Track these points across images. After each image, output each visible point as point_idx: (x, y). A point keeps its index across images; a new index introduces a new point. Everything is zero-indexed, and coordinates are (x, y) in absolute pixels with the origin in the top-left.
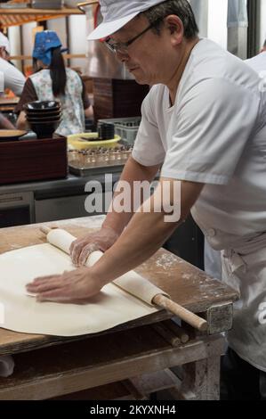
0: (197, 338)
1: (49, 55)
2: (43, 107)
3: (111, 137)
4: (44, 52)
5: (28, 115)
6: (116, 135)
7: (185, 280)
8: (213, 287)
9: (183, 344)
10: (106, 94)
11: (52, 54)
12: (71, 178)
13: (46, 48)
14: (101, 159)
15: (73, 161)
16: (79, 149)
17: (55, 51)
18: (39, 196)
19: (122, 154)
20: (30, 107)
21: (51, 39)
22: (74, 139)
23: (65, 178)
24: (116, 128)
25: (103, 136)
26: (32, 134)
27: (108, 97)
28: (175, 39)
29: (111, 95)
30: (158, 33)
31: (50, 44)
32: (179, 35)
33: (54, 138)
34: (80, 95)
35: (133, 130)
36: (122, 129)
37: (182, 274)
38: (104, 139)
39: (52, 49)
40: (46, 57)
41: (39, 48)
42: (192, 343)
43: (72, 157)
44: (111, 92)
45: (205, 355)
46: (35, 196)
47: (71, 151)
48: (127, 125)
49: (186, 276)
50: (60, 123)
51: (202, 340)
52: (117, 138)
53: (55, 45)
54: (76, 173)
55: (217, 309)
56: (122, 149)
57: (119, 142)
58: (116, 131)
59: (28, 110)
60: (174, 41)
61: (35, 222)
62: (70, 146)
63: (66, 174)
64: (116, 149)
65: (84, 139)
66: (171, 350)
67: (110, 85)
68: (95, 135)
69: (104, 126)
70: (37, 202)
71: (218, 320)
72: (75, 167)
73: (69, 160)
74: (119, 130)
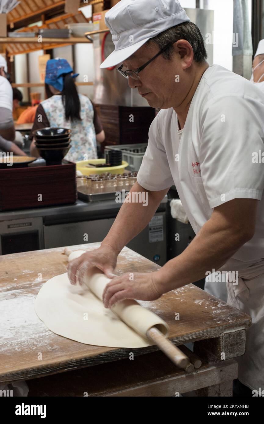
0: (210, 363)
1: (61, 81)
2: (52, 134)
3: (119, 163)
4: (56, 78)
5: (37, 142)
6: (123, 162)
7: (198, 305)
8: (226, 313)
9: (196, 369)
10: (113, 121)
11: (64, 80)
12: (80, 204)
13: (58, 74)
14: (109, 185)
15: (81, 187)
16: (87, 175)
17: (67, 77)
18: (48, 221)
19: (130, 180)
20: (40, 134)
21: (62, 65)
22: (82, 165)
23: (73, 203)
24: (123, 154)
25: (110, 162)
26: (40, 160)
27: (115, 125)
28: (186, 63)
29: (117, 122)
30: (169, 58)
31: (62, 70)
32: (190, 59)
33: (63, 164)
34: (92, 120)
35: (140, 157)
36: (129, 155)
37: (194, 299)
38: (112, 165)
39: (64, 75)
40: (57, 82)
41: (51, 75)
42: (205, 368)
43: (81, 183)
44: (118, 119)
45: (217, 381)
46: (44, 222)
47: (80, 177)
48: (134, 151)
49: (198, 302)
50: (68, 149)
51: (215, 365)
52: (125, 164)
53: (66, 71)
54: (84, 198)
55: (230, 334)
56: (130, 175)
57: (126, 168)
58: (123, 158)
59: (38, 137)
60: (184, 65)
61: (43, 248)
62: (79, 173)
63: (75, 200)
64: (124, 175)
65: (91, 165)
66: (184, 376)
67: (116, 112)
68: (103, 161)
69: (111, 152)
70: (46, 228)
71: (231, 345)
72: (84, 193)
73: (78, 186)
74: (126, 156)
